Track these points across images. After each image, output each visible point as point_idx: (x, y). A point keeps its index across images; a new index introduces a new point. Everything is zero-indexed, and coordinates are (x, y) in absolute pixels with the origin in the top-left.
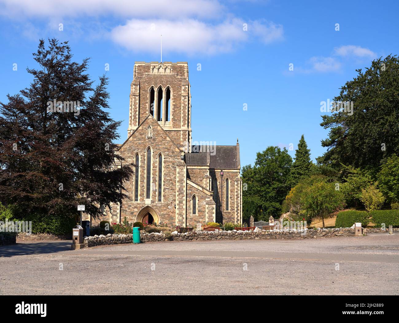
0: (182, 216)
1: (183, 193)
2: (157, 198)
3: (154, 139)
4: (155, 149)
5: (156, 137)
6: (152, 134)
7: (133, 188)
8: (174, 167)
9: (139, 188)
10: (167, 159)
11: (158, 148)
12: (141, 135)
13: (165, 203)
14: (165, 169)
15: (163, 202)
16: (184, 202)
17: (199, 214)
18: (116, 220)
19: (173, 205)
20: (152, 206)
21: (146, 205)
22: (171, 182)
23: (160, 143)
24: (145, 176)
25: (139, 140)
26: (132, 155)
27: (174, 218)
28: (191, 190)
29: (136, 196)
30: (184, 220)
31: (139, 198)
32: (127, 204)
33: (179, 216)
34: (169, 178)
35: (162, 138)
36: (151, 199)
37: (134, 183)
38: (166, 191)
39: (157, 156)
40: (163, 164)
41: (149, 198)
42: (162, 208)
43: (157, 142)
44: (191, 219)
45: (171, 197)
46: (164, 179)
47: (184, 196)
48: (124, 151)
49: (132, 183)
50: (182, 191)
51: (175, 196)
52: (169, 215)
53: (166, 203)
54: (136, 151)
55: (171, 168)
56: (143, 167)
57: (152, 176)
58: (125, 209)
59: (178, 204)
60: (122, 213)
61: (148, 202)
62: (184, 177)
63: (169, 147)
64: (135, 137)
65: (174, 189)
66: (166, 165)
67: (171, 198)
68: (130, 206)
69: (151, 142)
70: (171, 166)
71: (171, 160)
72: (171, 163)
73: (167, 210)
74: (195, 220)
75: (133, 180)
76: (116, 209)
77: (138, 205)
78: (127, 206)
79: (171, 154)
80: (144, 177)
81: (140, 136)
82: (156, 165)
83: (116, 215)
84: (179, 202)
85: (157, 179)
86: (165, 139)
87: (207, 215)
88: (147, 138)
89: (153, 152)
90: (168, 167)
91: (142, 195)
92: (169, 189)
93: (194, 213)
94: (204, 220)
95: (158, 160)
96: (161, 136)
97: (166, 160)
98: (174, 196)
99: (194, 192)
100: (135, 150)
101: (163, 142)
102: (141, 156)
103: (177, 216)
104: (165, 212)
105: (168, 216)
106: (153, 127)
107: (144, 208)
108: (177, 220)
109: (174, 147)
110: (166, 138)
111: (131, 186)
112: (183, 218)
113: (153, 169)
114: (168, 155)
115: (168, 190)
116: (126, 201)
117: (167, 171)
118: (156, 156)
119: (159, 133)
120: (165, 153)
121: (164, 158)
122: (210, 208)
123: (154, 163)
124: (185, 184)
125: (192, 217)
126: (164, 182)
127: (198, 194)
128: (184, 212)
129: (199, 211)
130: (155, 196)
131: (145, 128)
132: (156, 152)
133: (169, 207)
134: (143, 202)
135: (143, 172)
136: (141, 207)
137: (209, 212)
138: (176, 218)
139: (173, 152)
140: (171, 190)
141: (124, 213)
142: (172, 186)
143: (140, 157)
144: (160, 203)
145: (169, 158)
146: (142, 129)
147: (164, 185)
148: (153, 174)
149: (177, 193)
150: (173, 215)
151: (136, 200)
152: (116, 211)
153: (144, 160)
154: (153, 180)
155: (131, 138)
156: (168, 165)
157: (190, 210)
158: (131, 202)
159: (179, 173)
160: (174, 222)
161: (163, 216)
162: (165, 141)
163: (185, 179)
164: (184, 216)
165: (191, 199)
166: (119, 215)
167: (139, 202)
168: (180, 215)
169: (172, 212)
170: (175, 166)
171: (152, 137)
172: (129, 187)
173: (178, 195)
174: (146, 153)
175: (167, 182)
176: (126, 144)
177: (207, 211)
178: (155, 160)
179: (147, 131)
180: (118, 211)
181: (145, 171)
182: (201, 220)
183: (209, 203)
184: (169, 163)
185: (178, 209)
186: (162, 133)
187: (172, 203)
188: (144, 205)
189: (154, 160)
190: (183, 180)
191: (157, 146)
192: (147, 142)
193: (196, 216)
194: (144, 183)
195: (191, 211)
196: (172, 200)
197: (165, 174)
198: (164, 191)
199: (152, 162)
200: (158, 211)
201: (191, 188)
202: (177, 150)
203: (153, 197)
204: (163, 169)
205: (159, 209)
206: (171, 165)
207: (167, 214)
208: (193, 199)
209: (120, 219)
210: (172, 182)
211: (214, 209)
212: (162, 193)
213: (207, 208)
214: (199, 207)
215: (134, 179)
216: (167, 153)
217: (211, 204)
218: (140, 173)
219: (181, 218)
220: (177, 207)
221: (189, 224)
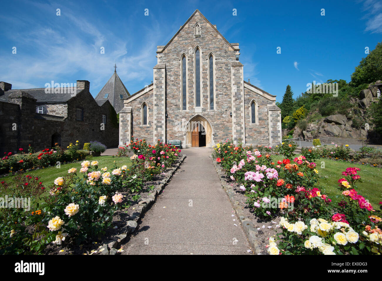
0: (241, 125)
1: (241, 98)
2: (209, 105)
3: (202, 38)
4: (205, 50)
5: (205, 36)
6: (200, 32)
7: (181, 95)
8: (227, 69)
9: (187, 94)
10: (219, 60)
11: (207, 48)
12: (188, 34)
13: (218, 111)
14: (217, 72)
15: (216, 110)
16: (242, 109)
17: (259, 123)
18: (161, 132)
19: (228, 113)
20: (204, 115)
21: (196, 114)
22: (224, 86)
23: (210, 42)
24: (194, 80)
25: (185, 40)
26: (178, 57)
27: (230, 128)
28: (249, 95)
29: (184, 104)
30: (243, 131)
31: (188, 106)
32: (174, 113)
33: (237, 126)
34: (222, 82)
35: (213, 36)
36: (202, 106)
37: (181, 89)
38: (219, 97)
39: (208, 57)
40: (214, 66)
41: (200, 106)
42: (215, 117)
43: (207, 41)
44: (250, 129)
45: (226, 103)
46: (217, 83)
47: (242, 102)
48: (168, 53)
49: (179, 89)
50: (239, 96)
51: (231, 102)
52: (224, 125)
53: (220, 111)
54: (182, 53)
55: (225, 70)
56: (191, 70)
57: (201, 80)
58: (171, 119)
59: (235, 112)
60: (168, 124)
61: (198, 111)
62: (241, 79)
63: (221, 46)
64: (181, 36)
65: (228, 95)
66: (218, 67)
67: (226, 105)
68: (178, 116)
69: (200, 42)
70: (224, 68)
71: (224, 60)
72: (224, 65)
73: (221, 118)
74: (255, 131)
75: (179, 86)
76: (161, 119)
77: (187, 115)
78: (174, 116)
79: (224, 54)
80: (193, 82)
81: (186, 36)
82: (206, 67)
83: (161, 127)
84: (236, 109)
85: (208, 83)
86: (215, 37)
87: (271, 124)
88: (194, 37)
89: (203, 53)
90: (221, 69)
91: (191, 102)
92: (223, 94)
93: (254, 121)
94: (266, 130)
95: (208, 61)
96: (211, 34)
97: (217, 61)
98: (229, 102)
99: (253, 97)
100: (181, 51)
101: (213, 41)
102: (189, 57)
103: (234, 126)
104: (219, 122)
105: (222, 126)
106: (201, 24)
107: (194, 117)
108: (234, 131)
109: (227, 46)
110: (217, 36)
111: (178, 92)
112: (242, 128)
113: (203, 72)
114: (220, 55)
115: (221, 96)
116: (173, 110)
117: (220, 74)
118: (206, 56)
119: (209, 31)
120: (217, 53)
121: (216, 59)
122: (274, 116)
123: (203, 66)
124: (242, 88)
125: (252, 126)
126: (216, 86)
127: (258, 99)
128: (243, 120)
129: (260, 119)
130: (207, 103)
131: (192, 26)
132: (206, 52)
133: (223, 115)
134: (192, 111)
135: (191, 76)
136: (190, 117)
137: (273, 119)
138: (233, 128)
139: (226, 52)
140: (225, 95)
141: (170, 124)
142: (226, 91)
143: (187, 59)
144: (212, 110)
145: (222, 59)
146: (189, 27)
147: (217, 90)
148: (203, 78)
149: (233, 99)
150: (228, 124)
151: (185, 108)
152: (161, 122)
153: (193, 61)
154: (203, 85)
155: (176, 38)
156: (220, 67)
157: (249, 118)
158: (179, 111)
159: (234, 75)
160: (230, 133)
161: (216, 126)
162: (215, 40)
163: (242, 82)
164: (243, 126)
165: (250, 105)
166: (164, 127)
167: (187, 110)
168: (238, 124)
169: (227, 121)
170: (229, 68)
171: (200, 35)
172: (176, 94)
173: (234, 101)
174: (194, 55)
175: (220, 87)
176: (170, 45)
177: (270, 118)
178: (205, 61)
179: (194, 29)
180: (163, 122)
181: (194, 75)
182: (262, 130)
183: (273, 109)
184: (222, 65)
185: (236, 117)
186: (211, 30)
187: (226, 110)
188: (193, 114)
189: (203, 62)
190: (240, 83)
191: (207, 46)
192: (195, 41)
193: (257, 125)
194: (193, 88)
195: (251, 119)
196: (226, 107)
197: (217, 77)
198: (216, 97)
199: (201, 64)
200: (210, 121)
201: (249, 92)
202: (230, 49)
203: (204, 104)
204: (214, 72)
205: (212, 118)
206: (224, 66)
207: (221, 124)
208: (251, 106)
209: (166, 131)
210: (227, 87)
211: (279, 116)
212: (215, 100)
213: (271, 115)
214: (259, 114)
215: (181, 84)
216: (219, 53)
217: (275, 111)
218: (187, 78)
219: (239, 128)
220: (234, 115)
221: (249, 135)
